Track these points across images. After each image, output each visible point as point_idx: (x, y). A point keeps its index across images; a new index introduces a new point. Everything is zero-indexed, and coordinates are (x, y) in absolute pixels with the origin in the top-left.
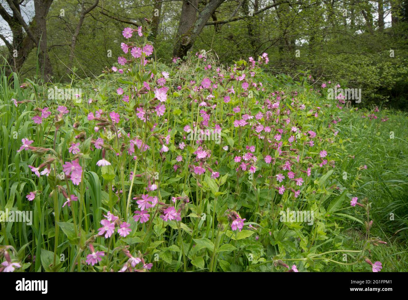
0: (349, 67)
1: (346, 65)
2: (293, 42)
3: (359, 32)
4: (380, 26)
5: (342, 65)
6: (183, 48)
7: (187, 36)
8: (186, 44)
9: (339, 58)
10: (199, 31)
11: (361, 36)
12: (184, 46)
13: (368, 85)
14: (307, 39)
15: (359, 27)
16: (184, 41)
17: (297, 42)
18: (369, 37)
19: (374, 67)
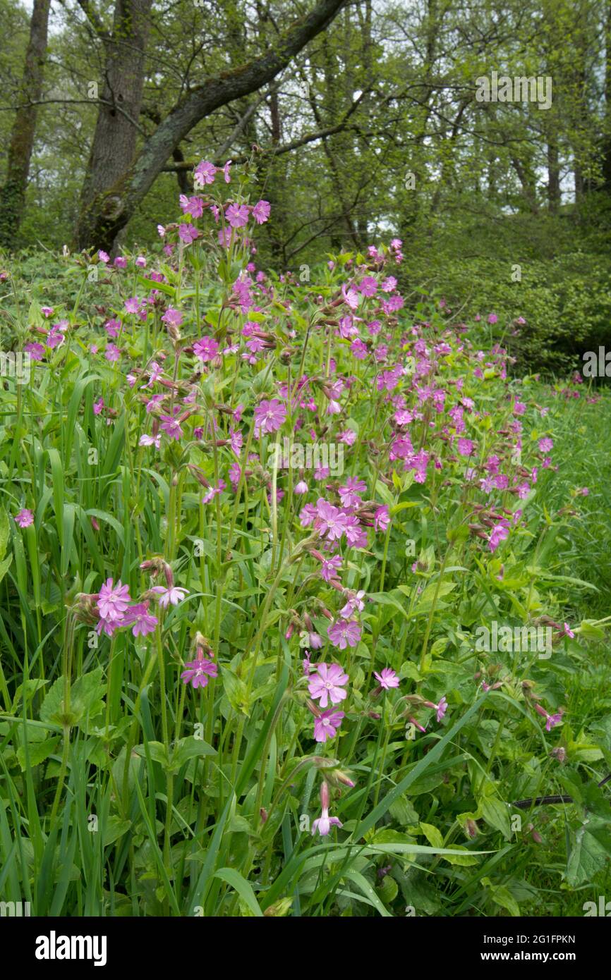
0: (495, 289)
1: (488, 284)
2: (363, 226)
3: (508, 211)
4: (551, 198)
5: (480, 285)
6: (107, 227)
7: (114, 195)
8: (114, 216)
9: (474, 266)
10: (145, 186)
11: (514, 220)
12: (108, 221)
13: (536, 331)
14: (392, 220)
15: (507, 199)
16: (111, 207)
17: (371, 227)
18: (531, 224)
19: (547, 291)
